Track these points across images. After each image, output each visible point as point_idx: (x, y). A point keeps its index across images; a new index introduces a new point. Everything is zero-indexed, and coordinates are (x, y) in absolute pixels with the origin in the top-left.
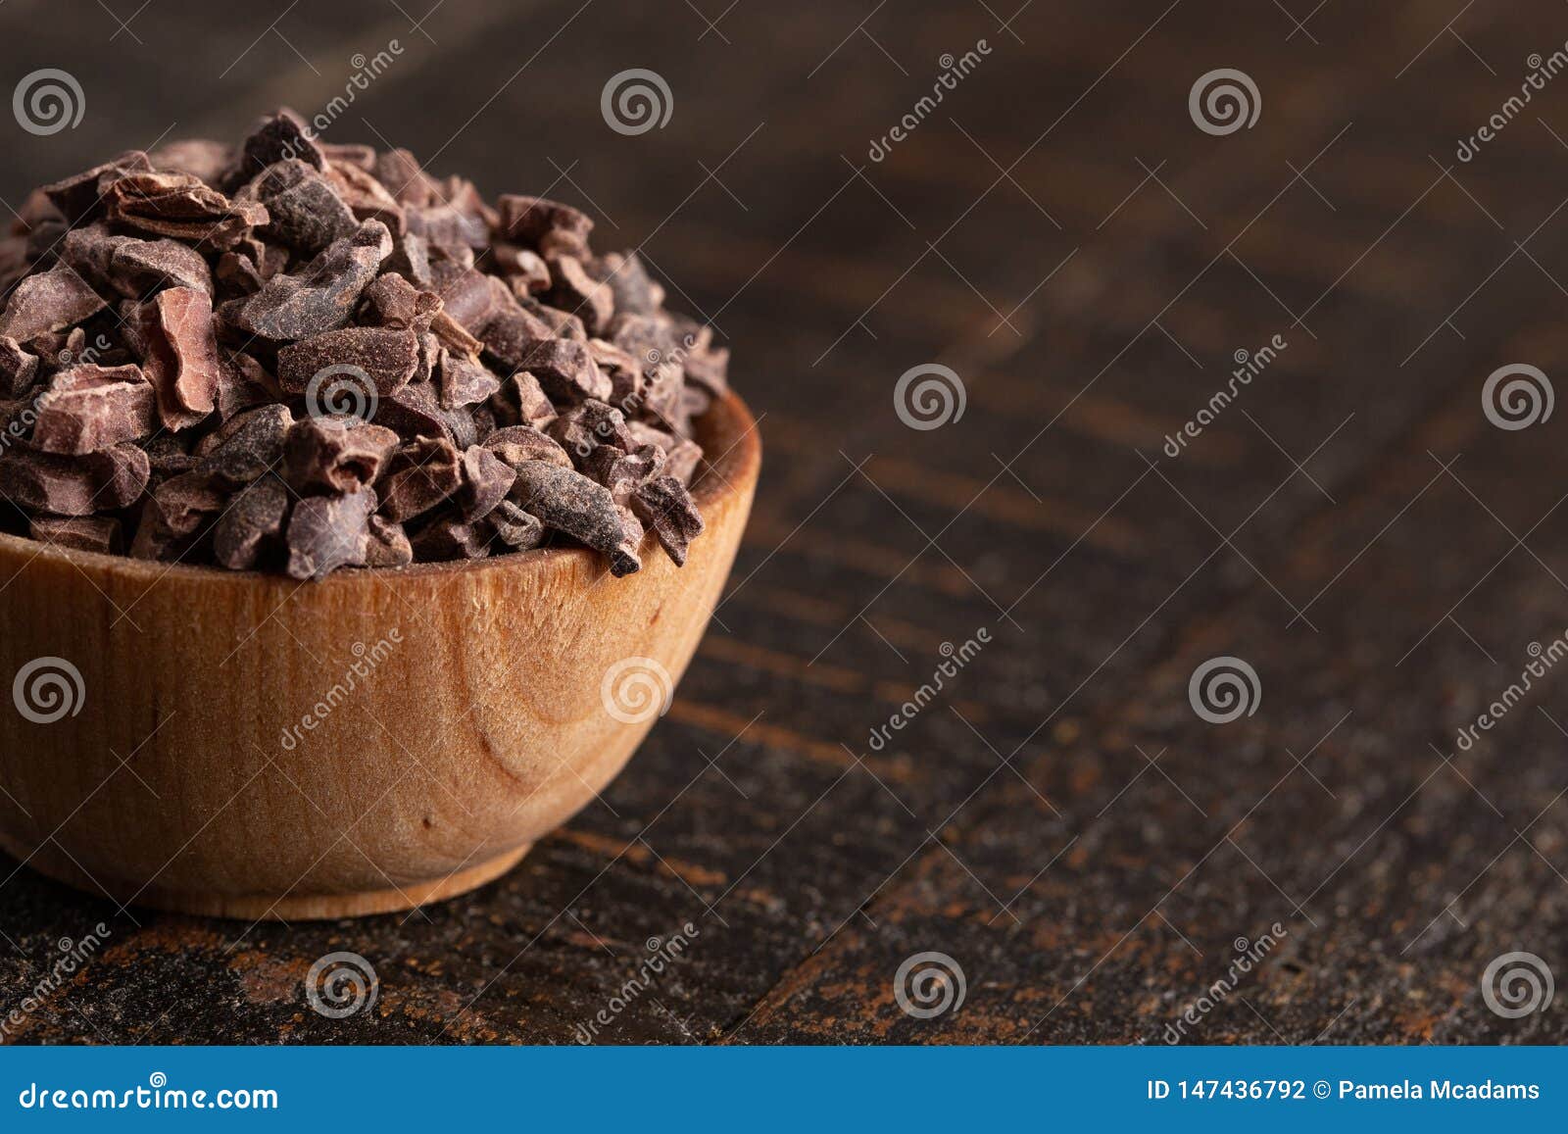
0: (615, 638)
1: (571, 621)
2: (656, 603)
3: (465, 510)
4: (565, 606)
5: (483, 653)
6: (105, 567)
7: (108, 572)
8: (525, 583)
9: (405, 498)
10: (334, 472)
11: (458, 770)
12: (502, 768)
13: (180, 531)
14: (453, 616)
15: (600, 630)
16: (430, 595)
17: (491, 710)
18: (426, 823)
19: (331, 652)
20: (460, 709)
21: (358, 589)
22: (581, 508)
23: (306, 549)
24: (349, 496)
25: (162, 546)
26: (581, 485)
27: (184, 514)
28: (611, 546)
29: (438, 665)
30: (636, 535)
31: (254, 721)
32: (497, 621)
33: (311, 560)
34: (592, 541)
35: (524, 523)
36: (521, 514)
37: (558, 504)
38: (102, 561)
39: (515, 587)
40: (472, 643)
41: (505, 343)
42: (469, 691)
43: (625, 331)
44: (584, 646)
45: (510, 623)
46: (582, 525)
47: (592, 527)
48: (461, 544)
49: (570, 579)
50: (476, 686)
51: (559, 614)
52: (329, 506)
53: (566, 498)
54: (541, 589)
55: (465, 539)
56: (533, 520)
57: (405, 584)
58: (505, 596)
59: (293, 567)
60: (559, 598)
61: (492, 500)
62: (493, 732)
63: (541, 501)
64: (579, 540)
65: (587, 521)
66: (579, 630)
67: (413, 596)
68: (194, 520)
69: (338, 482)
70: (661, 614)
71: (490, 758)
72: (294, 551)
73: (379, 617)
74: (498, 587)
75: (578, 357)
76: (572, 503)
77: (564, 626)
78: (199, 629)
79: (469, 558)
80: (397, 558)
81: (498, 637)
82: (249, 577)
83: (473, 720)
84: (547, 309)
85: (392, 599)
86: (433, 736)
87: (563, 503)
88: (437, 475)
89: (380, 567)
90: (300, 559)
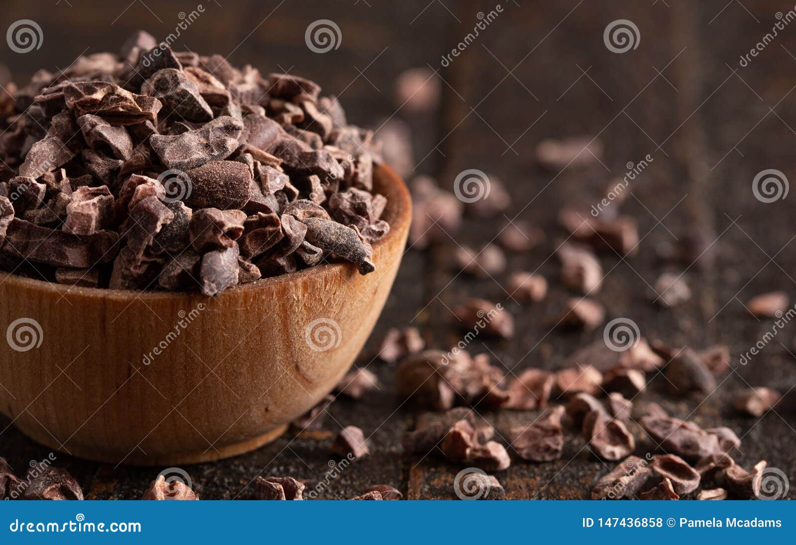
0: (359, 305)
1: (339, 300)
2: (376, 285)
3: (285, 249)
4: (337, 293)
5: (298, 322)
6: (102, 296)
7: (104, 300)
8: (319, 284)
9: (254, 246)
10: (221, 237)
11: (284, 382)
12: (304, 378)
13: (137, 273)
14: (283, 305)
15: (352, 302)
16: (272, 296)
17: (301, 350)
18: (267, 410)
19: (223, 330)
20: (286, 352)
21: (236, 296)
22: (342, 241)
23: (212, 280)
24: (229, 249)
25: (128, 281)
26: (340, 229)
27: (139, 264)
28: (360, 259)
29: (276, 331)
30: (370, 252)
31: (182, 369)
32: (305, 305)
33: (215, 286)
34: (350, 258)
35: (315, 252)
36: (313, 248)
37: (330, 240)
38: (100, 293)
39: (314, 287)
40: (294, 319)
41: (288, 156)
42: (291, 342)
43: (340, 139)
44: (345, 311)
45: (311, 305)
46: (344, 250)
47: (350, 250)
48: (282, 266)
49: (339, 279)
50: (294, 339)
51: (334, 297)
52: (221, 255)
53: (334, 237)
54: (326, 286)
55: (285, 263)
56: (319, 250)
57: (260, 291)
58: (309, 292)
59: (206, 290)
60: (334, 289)
61: (298, 243)
62: (302, 361)
63: (322, 240)
64: (343, 258)
65: (346, 248)
66: (343, 304)
67: (264, 297)
68: (145, 267)
69: (224, 242)
70: (379, 290)
71: (299, 374)
72: (206, 281)
73: (247, 309)
74: (305, 287)
75: (328, 159)
76: (338, 239)
77: (336, 303)
78: (153, 325)
79: (288, 273)
80: (253, 277)
81: (305, 313)
82: (179, 295)
83: (292, 356)
84: (302, 132)
85: (253, 299)
86: (272, 367)
87: (333, 239)
88: (271, 233)
89: (246, 283)
90: (210, 285)
